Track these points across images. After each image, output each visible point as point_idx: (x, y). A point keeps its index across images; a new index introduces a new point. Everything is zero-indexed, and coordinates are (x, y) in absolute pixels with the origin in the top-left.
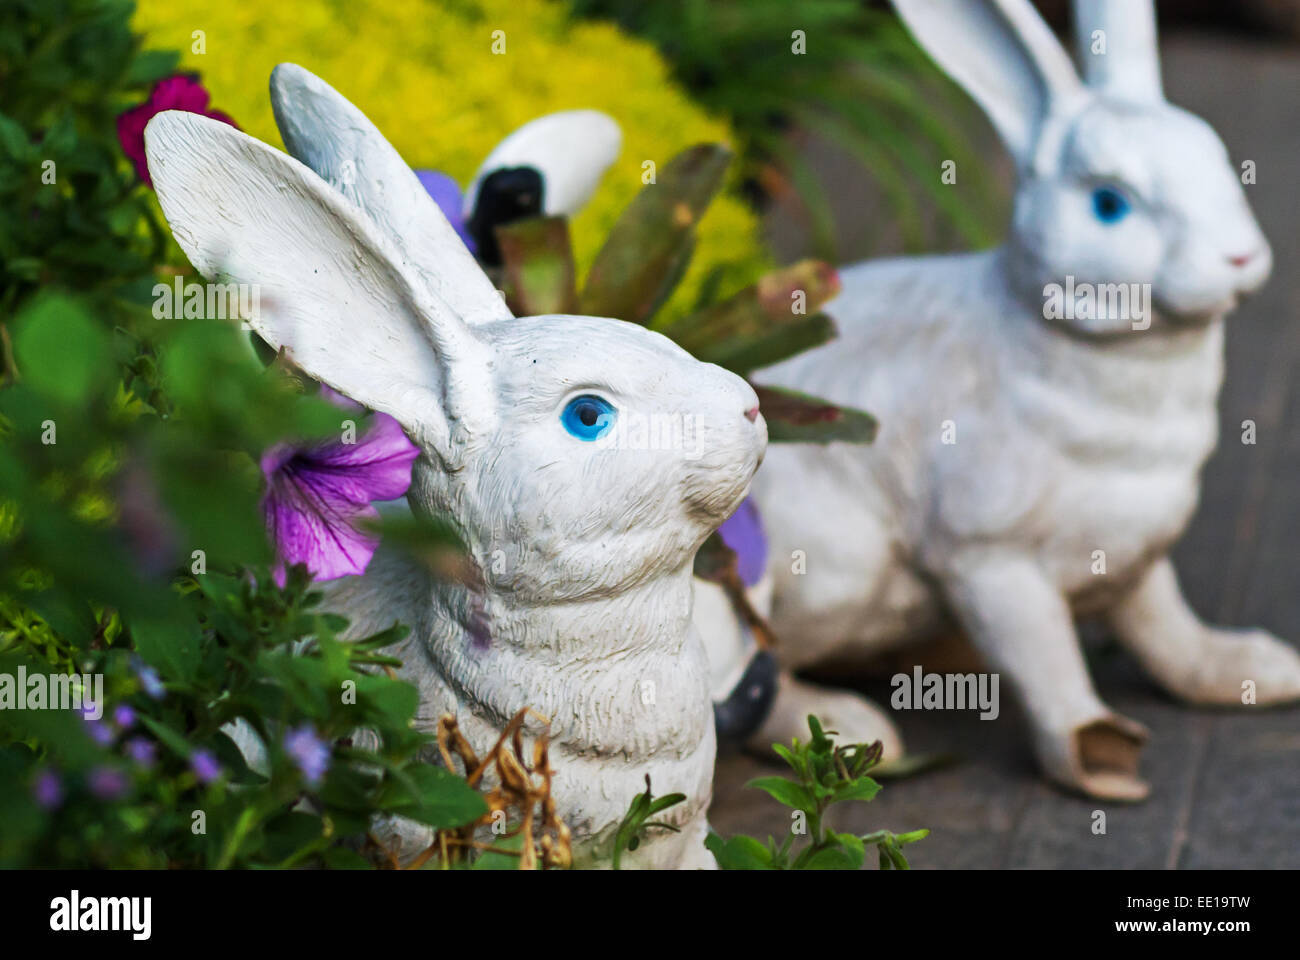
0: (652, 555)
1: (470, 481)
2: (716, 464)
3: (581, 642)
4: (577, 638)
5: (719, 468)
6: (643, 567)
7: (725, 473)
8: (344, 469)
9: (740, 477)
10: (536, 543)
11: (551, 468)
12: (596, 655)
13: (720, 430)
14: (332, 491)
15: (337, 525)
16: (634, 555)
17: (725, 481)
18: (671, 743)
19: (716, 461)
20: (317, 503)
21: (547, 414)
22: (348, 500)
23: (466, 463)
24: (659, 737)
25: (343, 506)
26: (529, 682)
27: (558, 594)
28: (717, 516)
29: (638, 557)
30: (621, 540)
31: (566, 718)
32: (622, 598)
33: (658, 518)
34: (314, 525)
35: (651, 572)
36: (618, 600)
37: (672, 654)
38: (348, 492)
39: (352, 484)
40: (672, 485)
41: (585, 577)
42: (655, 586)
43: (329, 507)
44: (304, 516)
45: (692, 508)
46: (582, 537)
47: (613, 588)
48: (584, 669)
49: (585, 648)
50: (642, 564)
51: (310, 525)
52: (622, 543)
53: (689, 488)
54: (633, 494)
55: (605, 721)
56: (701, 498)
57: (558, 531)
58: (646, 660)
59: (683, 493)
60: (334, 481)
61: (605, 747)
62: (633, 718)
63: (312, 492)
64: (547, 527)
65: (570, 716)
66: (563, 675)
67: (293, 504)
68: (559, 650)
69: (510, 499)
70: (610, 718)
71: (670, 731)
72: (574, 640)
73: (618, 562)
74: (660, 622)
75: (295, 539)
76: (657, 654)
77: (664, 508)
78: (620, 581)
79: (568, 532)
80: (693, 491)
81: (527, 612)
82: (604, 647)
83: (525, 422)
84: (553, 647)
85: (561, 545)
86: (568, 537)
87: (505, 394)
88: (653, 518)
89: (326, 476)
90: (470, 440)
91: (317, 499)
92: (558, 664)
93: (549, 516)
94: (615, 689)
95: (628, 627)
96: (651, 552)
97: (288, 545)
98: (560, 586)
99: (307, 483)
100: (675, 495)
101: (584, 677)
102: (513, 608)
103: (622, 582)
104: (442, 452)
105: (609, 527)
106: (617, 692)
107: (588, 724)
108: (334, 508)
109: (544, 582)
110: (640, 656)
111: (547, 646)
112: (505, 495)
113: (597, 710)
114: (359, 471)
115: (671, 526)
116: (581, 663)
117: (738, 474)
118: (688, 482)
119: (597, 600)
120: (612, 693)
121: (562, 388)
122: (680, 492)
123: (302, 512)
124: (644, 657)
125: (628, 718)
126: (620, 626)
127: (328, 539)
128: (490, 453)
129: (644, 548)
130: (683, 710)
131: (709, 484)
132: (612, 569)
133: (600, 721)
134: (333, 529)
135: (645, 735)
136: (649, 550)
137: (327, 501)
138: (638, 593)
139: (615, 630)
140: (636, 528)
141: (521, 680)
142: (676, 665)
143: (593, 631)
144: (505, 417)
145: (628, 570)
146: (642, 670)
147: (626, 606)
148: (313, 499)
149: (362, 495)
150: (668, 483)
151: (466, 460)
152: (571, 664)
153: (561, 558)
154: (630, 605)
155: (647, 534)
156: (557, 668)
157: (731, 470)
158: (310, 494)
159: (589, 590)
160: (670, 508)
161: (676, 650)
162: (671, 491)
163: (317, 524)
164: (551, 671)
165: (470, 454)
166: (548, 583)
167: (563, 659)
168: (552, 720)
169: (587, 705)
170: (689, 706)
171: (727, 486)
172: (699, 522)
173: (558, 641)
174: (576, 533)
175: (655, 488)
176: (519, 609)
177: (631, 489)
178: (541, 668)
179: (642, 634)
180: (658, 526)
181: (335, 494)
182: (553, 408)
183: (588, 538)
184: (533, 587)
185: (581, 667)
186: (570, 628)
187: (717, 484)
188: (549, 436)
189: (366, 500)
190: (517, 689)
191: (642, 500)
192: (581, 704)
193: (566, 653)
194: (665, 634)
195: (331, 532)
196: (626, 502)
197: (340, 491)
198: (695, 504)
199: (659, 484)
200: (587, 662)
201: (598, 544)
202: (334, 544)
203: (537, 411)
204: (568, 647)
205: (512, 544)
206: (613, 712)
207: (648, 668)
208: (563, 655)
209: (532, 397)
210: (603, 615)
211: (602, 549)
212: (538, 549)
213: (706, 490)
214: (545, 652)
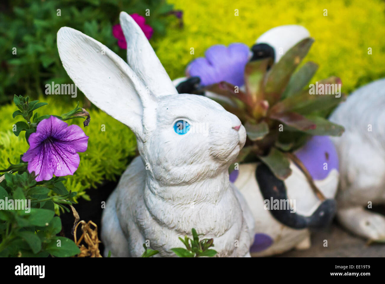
0: (200, 172)
1: (148, 146)
2: (219, 144)
3: (180, 198)
4: (179, 197)
5: (220, 145)
6: (197, 176)
7: (222, 147)
8: (66, 142)
9: (229, 148)
10: (164, 166)
11: (168, 143)
12: (185, 202)
13: (221, 133)
14: (64, 149)
15: (66, 159)
16: (194, 171)
17: (223, 149)
18: (211, 232)
19: (219, 143)
20: (60, 152)
21: (169, 126)
22: (69, 152)
23: (146, 140)
24: (206, 230)
25: (68, 153)
26: (165, 210)
27: (172, 183)
28: (223, 160)
29: (195, 172)
30: (189, 167)
31: (175, 222)
32: (192, 185)
33: (201, 160)
34: (59, 159)
35: (201, 178)
36: (191, 186)
37: (213, 203)
38: (69, 149)
39: (70, 147)
40: (205, 150)
41: (178, 178)
42: (204, 182)
43: (64, 153)
44: (56, 156)
45: (214, 158)
46: (177, 165)
47: (188, 181)
48: (181, 207)
49: (182, 200)
50: (196, 175)
51: (58, 159)
52: (189, 168)
53: (212, 151)
54: (191, 152)
55: (187, 224)
56: (215, 154)
57: (170, 163)
58: (202, 205)
59: (210, 153)
60: (64, 145)
61: (188, 232)
62: (197, 223)
63: (58, 148)
64: (167, 161)
65: (177, 221)
66: (175, 208)
67: (52, 152)
68: (174, 200)
69: (157, 152)
70: (189, 223)
71: (210, 228)
72: (178, 197)
73: (189, 174)
74: (207, 193)
75: (51, 163)
76: (206, 203)
77: (203, 158)
78: (190, 180)
79: (173, 163)
80: (213, 152)
81: (165, 188)
82: (188, 200)
83: (162, 128)
84: (172, 199)
85: (170, 167)
86: (173, 165)
87: (159, 119)
88: (200, 160)
89: (62, 144)
90: (147, 133)
91: (60, 151)
92: (173, 205)
93: (167, 158)
94: (191, 214)
95: (195, 194)
96: (199, 171)
97: (49, 165)
98: (171, 180)
99: (57, 146)
100: (207, 153)
101: (181, 209)
102: (161, 186)
103: (191, 180)
104: (140, 136)
105: (185, 162)
106: (191, 215)
107: (182, 225)
108: (65, 154)
109: (167, 179)
110: (200, 204)
111: (170, 199)
112: (156, 151)
113: (185, 220)
114: (70, 143)
115: (207, 163)
116: (181, 205)
117: (227, 147)
118: (211, 149)
119: (184, 185)
120: (190, 215)
121: (173, 118)
122: (209, 152)
123: (55, 155)
124: (201, 204)
125: (195, 223)
126: (192, 194)
127: (63, 163)
128: (153, 137)
129: (197, 170)
130: (216, 221)
131: (217, 150)
132: (186, 176)
133: (186, 224)
134: (65, 160)
135: (201, 229)
136: (199, 170)
137: (63, 151)
138: (197, 184)
139: (190, 195)
140: (194, 163)
141: (163, 209)
142: (214, 207)
143: (183, 195)
144: (158, 126)
145: (192, 176)
146: (201, 208)
147: (194, 188)
148: (59, 151)
149: (73, 150)
150: (204, 149)
151: (147, 139)
152: (178, 205)
153: (171, 172)
154: (195, 187)
155: (198, 165)
156: (174, 206)
157: (224, 146)
158: (58, 149)
159: (180, 182)
160: (205, 157)
161: (214, 202)
162: (206, 152)
163: (60, 159)
164: (172, 207)
165: (148, 137)
166: (168, 179)
167: (175, 203)
168: (172, 222)
169: (182, 218)
170: (218, 220)
171: (224, 151)
172: (218, 162)
173: (173, 197)
174: (175, 164)
175: (199, 151)
176: (162, 187)
177: (191, 151)
178: (169, 206)
179: (200, 197)
180: (202, 163)
181: (65, 150)
182: (171, 124)
183: (179, 165)
184: (165, 180)
185: (180, 206)
186: (176, 193)
187: (220, 150)
188: (169, 133)
189: (74, 152)
190: (162, 212)
191: (195, 154)
192: (180, 218)
193: (176, 201)
194: (209, 197)
195: (65, 161)
196: (190, 155)
197: (66, 149)
198: (214, 156)
199: (200, 150)
200: (182, 205)
201: (182, 168)
202: (66, 165)
203: (166, 125)
204: (177, 199)
205: (158, 166)
206: (190, 221)
207: (203, 208)
208: (175, 202)
209: (165, 120)
210: (186, 190)
211: (183, 169)
212: (164, 168)
213: (216, 152)
214: (170, 201)
